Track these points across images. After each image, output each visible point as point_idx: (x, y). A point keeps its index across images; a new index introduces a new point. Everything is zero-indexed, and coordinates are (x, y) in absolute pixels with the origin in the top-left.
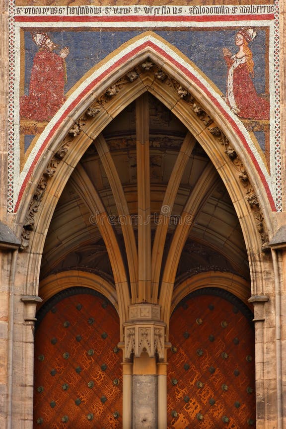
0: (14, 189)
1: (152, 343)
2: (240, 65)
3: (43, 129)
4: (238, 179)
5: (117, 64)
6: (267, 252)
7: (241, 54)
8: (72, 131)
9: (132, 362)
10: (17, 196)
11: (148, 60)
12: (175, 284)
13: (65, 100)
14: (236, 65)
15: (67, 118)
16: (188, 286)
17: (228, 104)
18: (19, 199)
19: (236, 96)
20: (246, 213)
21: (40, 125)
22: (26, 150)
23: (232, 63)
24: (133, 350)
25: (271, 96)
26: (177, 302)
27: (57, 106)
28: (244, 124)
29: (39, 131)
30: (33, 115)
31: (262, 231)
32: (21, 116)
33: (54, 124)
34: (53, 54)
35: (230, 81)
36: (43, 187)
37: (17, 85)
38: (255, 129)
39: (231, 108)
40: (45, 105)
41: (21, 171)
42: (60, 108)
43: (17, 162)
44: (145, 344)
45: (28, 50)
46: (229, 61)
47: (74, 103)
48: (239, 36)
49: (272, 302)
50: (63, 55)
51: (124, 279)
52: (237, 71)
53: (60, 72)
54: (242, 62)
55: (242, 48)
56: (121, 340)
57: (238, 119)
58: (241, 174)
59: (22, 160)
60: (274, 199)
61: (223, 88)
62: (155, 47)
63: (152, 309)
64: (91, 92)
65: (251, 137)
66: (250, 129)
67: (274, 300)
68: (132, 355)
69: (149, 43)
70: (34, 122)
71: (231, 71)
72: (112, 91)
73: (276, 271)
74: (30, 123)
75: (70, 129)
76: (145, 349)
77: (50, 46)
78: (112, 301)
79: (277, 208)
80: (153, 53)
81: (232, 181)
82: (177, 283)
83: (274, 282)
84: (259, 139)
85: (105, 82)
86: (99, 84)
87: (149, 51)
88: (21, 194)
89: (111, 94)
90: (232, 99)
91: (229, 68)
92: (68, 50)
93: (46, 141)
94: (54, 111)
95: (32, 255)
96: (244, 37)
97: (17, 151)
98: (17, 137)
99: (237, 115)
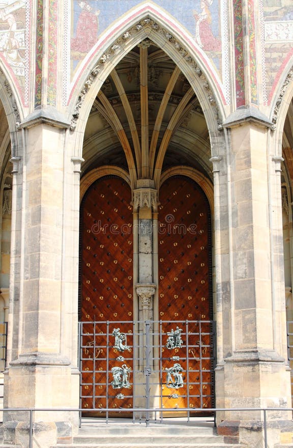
0: (67, 93)
1: (150, 200)
2: (203, 19)
3: (84, 57)
4: (203, 88)
5: (129, 19)
6: (221, 130)
7: (204, 13)
8: (102, 59)
9: (138, 212)
10: (69, 97)
11: (148, 17)
12: (162, 171)
13: (98, 40)
14: (201, 20)
15: (99, 50)
16: (169, 173)
17: (197, 42)
18: (70, 99)
19: (201, 37)
20: (207, 108)
21: (82, 55)
22: (74, 69)
23: (198, 19)
24: (139, 205)
25: (222, 37)
26: (163, 181)
27: (93, 43)
28: (206, 54)
29: (82, 58)
30: (78, 49)
31: (218, 118)
32: (71, 49)
33: (91, 54)
34: (91, 13)
35: (197, 29)
36: (85, 92)
37: (69, 32)
38: (213, 57)
39: (198, 45)
40: (86, 43)
41: (71, 81)
42: (95, 44)
43: (69, 77)
44: (146, 201)
45: (76, 11)
46: (196, 17)
47: (103, 42)
48: (203, 3)
49: (224, 160)
50: (97, 14)
51: (134, 167)
52: (201, 23)
53: (95, 24)
54: (205, 18)
55: (204, 10)
56: (132, 200)
57: (203, 51)
58: (204, 84)
59: (72, 75)
60: (225, 98)
61: (193, 33)
62: (152, 9)
63: (149, 181)
64: (113, 35)
65: (211, 61)
66: (210, 57)
67: (226, 159)
68: (139, 207)
69: (149, 7)
70: (79, 53)
71: (198, 23)
72: (127, 35)
73: (227, 141)
74: (77, 53)
75: (101, 57)
76: (146, 204)
77: (89, 9)
78: (127, 181)
79: (227, 103)
80: (151, 13)
81: (199, 89)
82: (163, 170)
83: (225, 148)
84: (215, 62)
85: (122, 29)
86: (118, 30)
87: (148, 12)
88: (71, 96)
89: (126, 37)
90: (199, 39)
91: (197, 21)
92: (99, 11)
93: (86, 64)
94: (91, 47)
95: (78, 133)
96: (206, 3)
97: (69, 70)
98: (69, 62)
99: (202, 48)
